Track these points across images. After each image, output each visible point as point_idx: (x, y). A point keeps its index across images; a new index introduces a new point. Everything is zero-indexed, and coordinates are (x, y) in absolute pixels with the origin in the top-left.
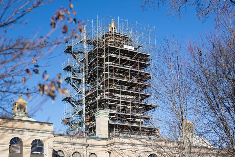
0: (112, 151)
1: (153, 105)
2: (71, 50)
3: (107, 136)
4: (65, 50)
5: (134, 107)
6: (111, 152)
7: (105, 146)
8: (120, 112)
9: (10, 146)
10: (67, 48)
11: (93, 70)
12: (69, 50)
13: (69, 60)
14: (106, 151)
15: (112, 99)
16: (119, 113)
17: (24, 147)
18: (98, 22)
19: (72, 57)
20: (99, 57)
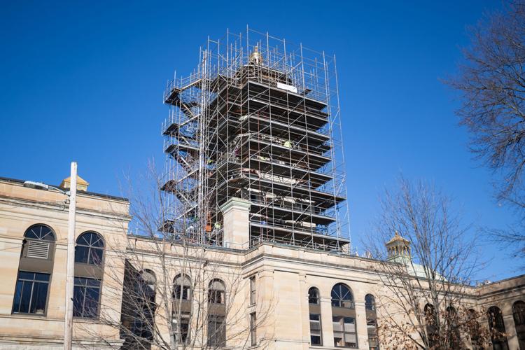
0: (256, 275)
1: (335, 197)
2: (178, 99)
3: (246, 246)
4: (167, 99)
5: (298, 201)
6: (254, 277)
7: (242, 264)
8: (272, 204)
9: (25, 241)
10: (171, 94)
11: (220, 129)
12: (174, 99)
13: (175, 116)
14: (244, 276)
15: (256, 179)
16: (271, 207)
17: (58, 246)
18: (229, 45)
19: (180, 111)
20: (230, 103)
